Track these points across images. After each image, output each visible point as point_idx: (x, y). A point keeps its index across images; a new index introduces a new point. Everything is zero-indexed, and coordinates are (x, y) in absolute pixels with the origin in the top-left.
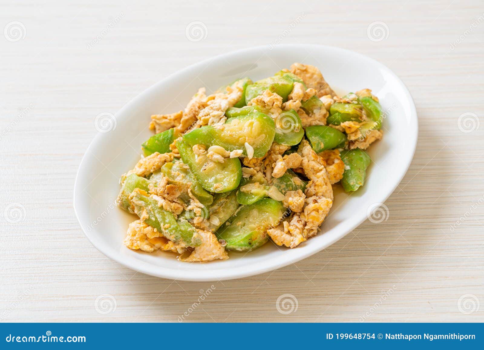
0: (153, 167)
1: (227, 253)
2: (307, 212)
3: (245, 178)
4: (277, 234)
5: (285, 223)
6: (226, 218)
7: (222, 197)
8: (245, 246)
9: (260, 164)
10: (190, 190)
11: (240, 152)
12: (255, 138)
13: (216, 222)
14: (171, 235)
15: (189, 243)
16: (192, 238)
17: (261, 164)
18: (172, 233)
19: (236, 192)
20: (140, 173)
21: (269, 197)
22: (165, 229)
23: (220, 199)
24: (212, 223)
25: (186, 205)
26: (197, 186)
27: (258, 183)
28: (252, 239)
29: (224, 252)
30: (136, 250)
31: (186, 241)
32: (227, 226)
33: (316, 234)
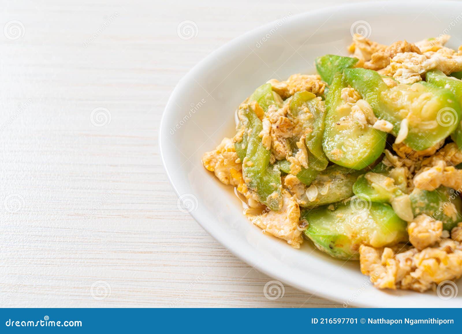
0: (294, 88)
1: (301, 242)
2: (424, 256)
3: (384, 165)
4: (369, 257)
5: (387, 251)
6: (328, 198)
7: (341, 171)
8: (325, 246)
9: (417, 160)
10: (304, 137)
11: (389, 126)
12: (423, 120)
13: (312, 195)
14: (247, 176)
15: (264, 200)
16: (269, 196)
17: (419, 160)
18: (249, 175)
19: (359, 175)
20: (279, 87)
21: (391, 205)
22: (246, 166)
23: (338, 172)
24: (307, 194)
25: (290, 154)
26: (315, 138)
27: (392, 180)
28: (336, 243)
29: (298, 237)
30: (208, 170)
31: (260, 195)
32: (328, 210)
33: (422, 291)
